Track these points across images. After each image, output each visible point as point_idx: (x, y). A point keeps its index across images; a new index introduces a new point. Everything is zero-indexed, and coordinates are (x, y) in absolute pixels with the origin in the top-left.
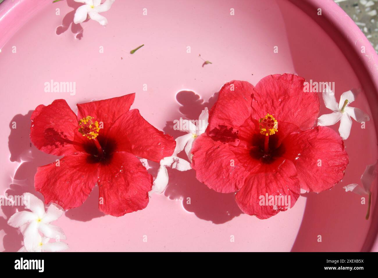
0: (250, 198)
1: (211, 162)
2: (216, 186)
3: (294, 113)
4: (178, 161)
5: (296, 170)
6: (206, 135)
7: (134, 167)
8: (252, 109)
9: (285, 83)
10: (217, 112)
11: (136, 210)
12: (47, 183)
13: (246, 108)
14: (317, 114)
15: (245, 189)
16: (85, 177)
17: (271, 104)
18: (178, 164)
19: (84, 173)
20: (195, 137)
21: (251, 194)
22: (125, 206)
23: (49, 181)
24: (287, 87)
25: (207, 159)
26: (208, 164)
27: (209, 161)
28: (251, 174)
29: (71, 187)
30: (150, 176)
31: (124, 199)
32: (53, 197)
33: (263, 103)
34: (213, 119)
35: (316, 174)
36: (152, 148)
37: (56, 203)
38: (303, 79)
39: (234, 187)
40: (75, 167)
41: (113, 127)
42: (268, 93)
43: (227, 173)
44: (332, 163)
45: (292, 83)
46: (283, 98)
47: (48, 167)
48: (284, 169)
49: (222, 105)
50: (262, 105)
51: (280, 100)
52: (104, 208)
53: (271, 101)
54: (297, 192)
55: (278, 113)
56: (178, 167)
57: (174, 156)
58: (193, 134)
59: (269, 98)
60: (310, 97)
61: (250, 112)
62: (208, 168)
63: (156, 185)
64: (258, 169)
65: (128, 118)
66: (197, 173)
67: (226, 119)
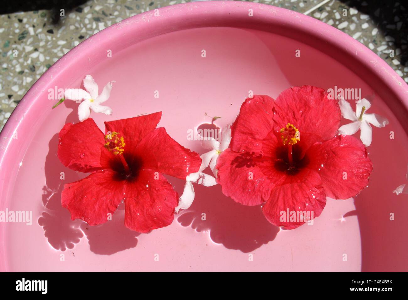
0: (277, 209)
1: (236, 176)
2: (243, 200)
3: (315, 124)
4: (203, 177)
5: (321, 179)
6: (230, 150)
7: (159, 185)
8: (274, 122)
9: (305, 95)
10: (240, 127)
11: (161, 227)
12: (74, 199)
13: (268, 122)
14: (339, 124)
15: (272, 200)
16: (111, 194)
17: (292, 116)
18: (204, 180)
19: (110, 190)
20: (219, 153)
21: (277, 205)
22: (151, 222)
23: (76, 198)
24: (307, 99)
25: (232, 173)
26: (233, 178)
27: (234, 175)
28: (276, 186)
29: (96, 203)
30: (175, 193)
31: (150, 216)
32: (79, 213)
33: (284, 116)
34: (236, 134)
35: (341, 182)
36: (178, 165)
37: (82, 219)
38: (323, 90)
39: (260, 199)
40: (101, 184)
41: (139, 144)
42: (289, 106)
43: (252, 186)
44: (356, 170)
45: (312, 95)
46: (304, 110)
47: (75, 184)
48: (309, 179)
49: (243, 119)
50: (284, 118)
51: (301, 112)
52: (130, 224)
53: (292, 113)
54: (323, 201)
55: (300, 124)
56: (203, 183)
57: (200, 173)
58: (217, 151)
59: (290, 110)
60: (330, 107)
61: (272, 125)
62: (233, 183)
63: (182, 201)
64: (283, 180)
65: (154, 136)
66: (223, 188)
67: (249, 134)
